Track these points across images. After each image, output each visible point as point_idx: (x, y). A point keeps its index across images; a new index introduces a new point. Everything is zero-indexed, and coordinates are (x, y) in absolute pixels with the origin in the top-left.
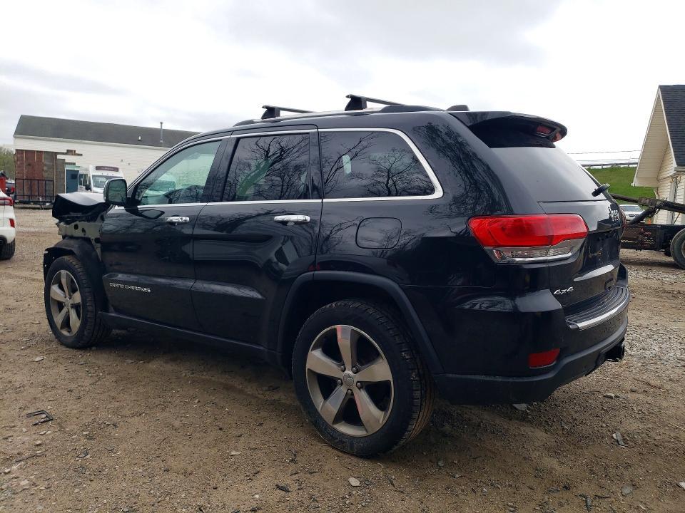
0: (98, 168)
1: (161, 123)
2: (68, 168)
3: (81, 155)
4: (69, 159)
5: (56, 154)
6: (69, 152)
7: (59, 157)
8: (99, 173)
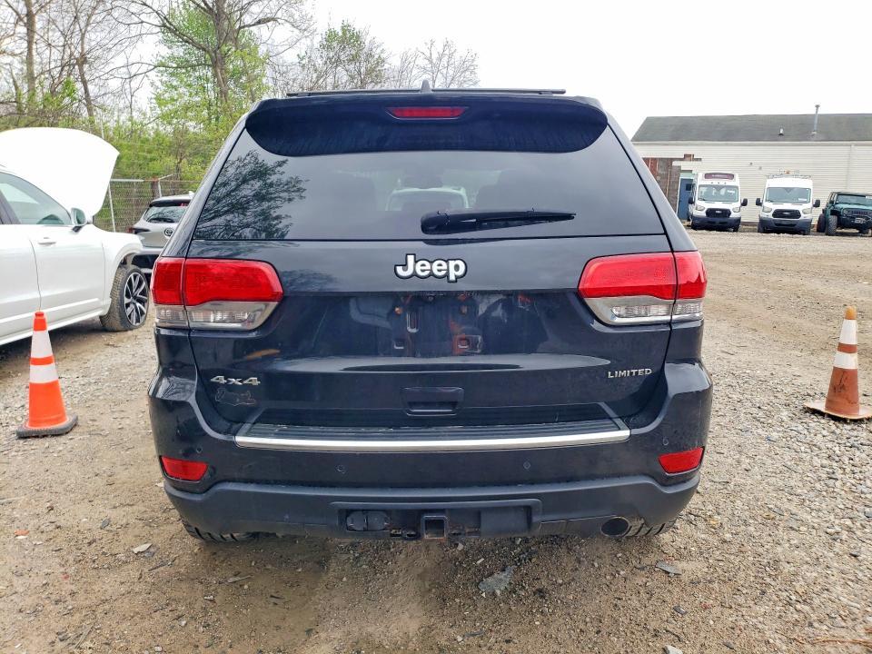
0: (708, 176)
1: (817, 106)
2: (683, 176)
3: (700, 159)
4: (685, 165)
5: (672, 160)
6: (687, 157)
7: (675, 163)
8: (708, 182)
